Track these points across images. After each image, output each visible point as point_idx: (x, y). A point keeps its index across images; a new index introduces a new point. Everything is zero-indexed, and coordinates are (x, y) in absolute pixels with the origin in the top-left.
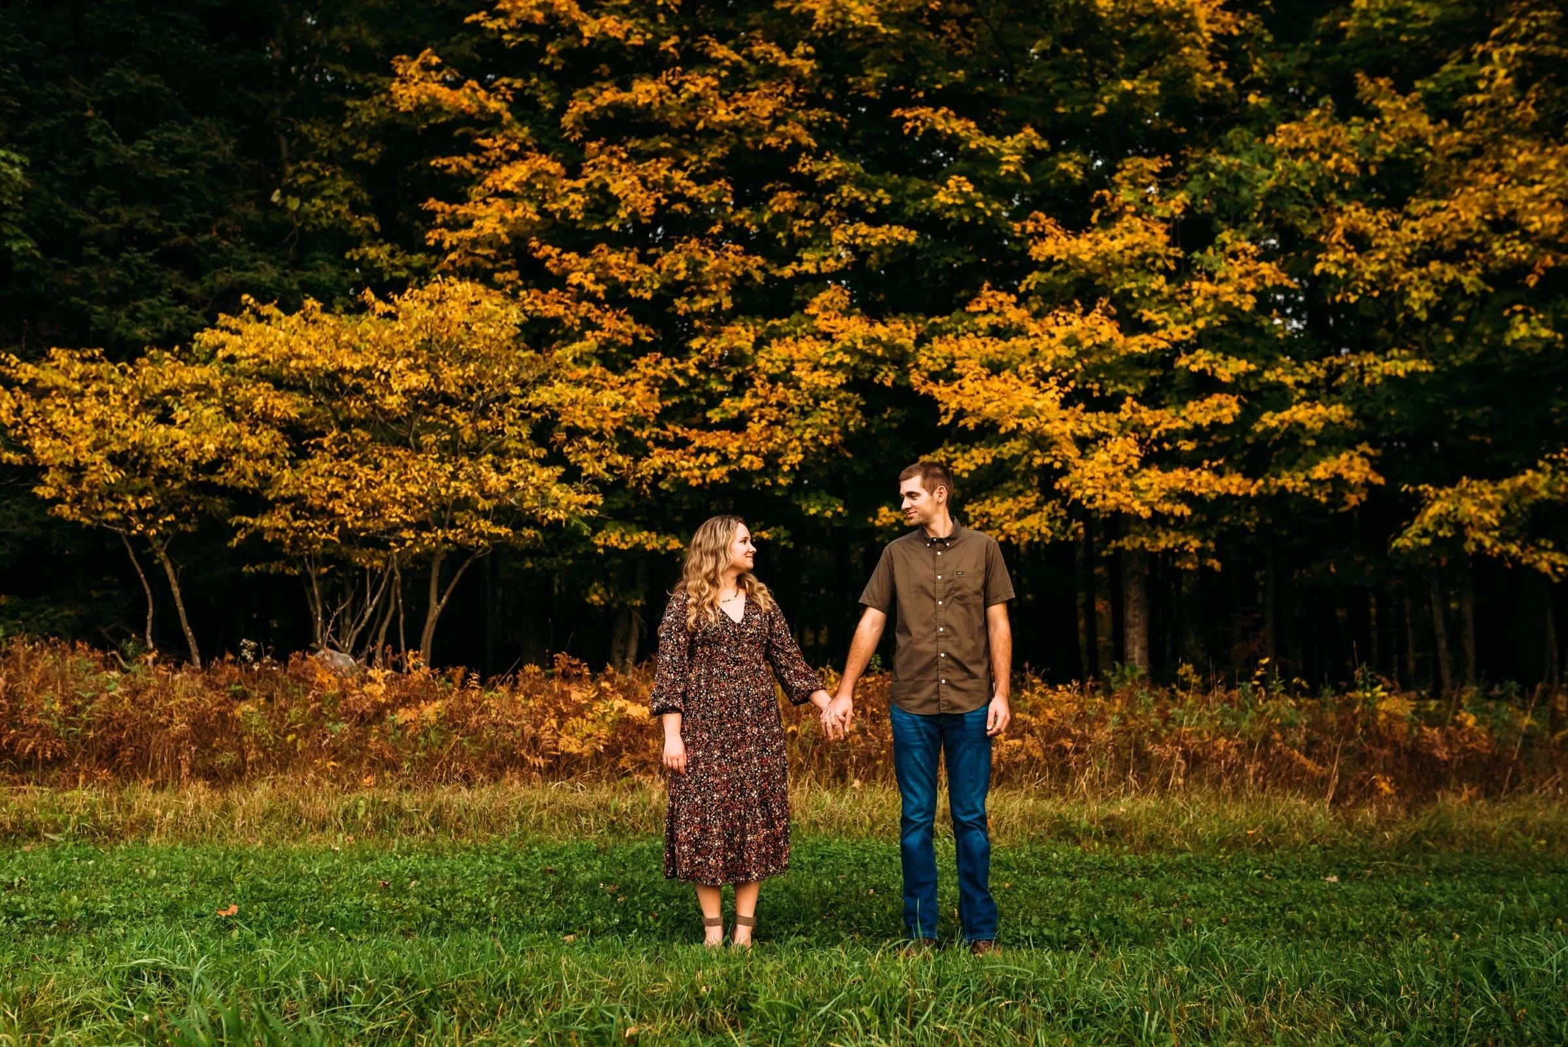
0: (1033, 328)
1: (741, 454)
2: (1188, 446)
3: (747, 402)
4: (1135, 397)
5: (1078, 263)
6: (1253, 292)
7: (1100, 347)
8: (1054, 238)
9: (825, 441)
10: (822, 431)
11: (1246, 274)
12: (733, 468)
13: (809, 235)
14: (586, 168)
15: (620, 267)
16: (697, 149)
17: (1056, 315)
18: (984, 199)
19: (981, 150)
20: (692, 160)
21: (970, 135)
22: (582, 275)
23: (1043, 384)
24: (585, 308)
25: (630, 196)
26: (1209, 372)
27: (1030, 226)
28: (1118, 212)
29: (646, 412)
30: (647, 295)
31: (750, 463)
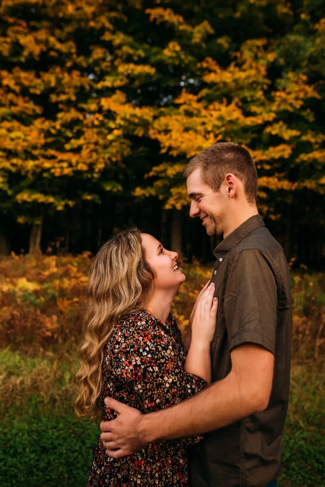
0: (204, 112)
1: (78, 163)
2: (267, 167)
3: (81, 141)
4: (247, 145)
5: (225, 84)
6: (302, 100)
7: (231, 122)
8: (215, 72)
9: (114, 159)
10: (113, 155)
11: (301, 90)
12: (75, 169)
13: (109, 69)
14: (10, 32)
15: (26, 79)
16: (61, 28)
17: (214, 106)
18: (185, 54)
19: (184, 31)
20: (58, 32)
21: (180, 24)
22: (8, 81)
23: (207, 136)
24: (10, 96)
25: (29, 45)
26: (279, 135)
27: (205, 65)
28: (244, 62)
29: (37, 143)
30: (38, 92)
31: (82, 167)
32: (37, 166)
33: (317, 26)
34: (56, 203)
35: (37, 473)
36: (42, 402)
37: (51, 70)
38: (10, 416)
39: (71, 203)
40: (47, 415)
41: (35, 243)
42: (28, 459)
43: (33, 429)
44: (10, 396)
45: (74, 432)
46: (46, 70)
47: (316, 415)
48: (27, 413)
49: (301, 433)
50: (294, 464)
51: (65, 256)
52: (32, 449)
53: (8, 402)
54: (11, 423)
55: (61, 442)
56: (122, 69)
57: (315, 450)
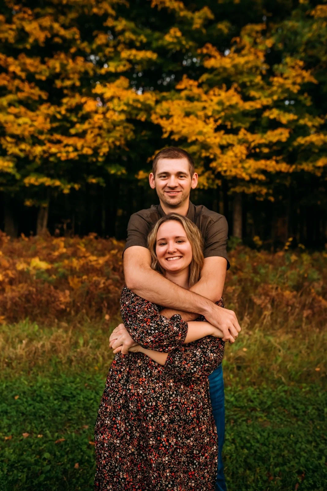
0: (204, 97)
1: (83, 147)
2: (266, 150)
3: (86, 126)
4: (246, 129)
5: (225, 69)
6: (299, 84)
7: (231, 106)
8: (215, 57)
9: (118, 143)
10: (117, 139)
11: (297, 76)
12: (80, 153)
13: (112, 55)
14: (15, 19)
15: (32, 65)
16: (64, 14)
17: (214, 91)
18: (186, 40)
19: (185, 17)
20: (62, 18)
21: (181, 10)
22: (15, 67)
23: (207, 121)
24: (17, 82)
25: (34, 32)
26: (277, 119)
27: (205, 51)
28: (243, 48)
29: (43, 128)
30: (43, 78)
31: (87, 151)
32: (44, 152)
33: (313, 13)
34: (63, 186)
35: (61, 414)
36: (60, 362)
37: (56, 57)
38: (34, 373)
39: (77, 186)
40: (65, 373)
41: (42, 226)
42: (52, 404)
43: (55, 382)
44: (34, 357)
45: (89, 385)
46: (51, 57)
47: (297, 373)
48: (48, 371)
49: (283, 387)
50: (274, 410)
51: (72, 238)
52: (55, 397)
53: (32, 362)
54: (36, 378)
55: (79, 392)
56: (125, 54)
57: (292, 399)
